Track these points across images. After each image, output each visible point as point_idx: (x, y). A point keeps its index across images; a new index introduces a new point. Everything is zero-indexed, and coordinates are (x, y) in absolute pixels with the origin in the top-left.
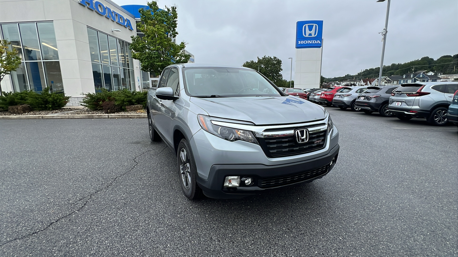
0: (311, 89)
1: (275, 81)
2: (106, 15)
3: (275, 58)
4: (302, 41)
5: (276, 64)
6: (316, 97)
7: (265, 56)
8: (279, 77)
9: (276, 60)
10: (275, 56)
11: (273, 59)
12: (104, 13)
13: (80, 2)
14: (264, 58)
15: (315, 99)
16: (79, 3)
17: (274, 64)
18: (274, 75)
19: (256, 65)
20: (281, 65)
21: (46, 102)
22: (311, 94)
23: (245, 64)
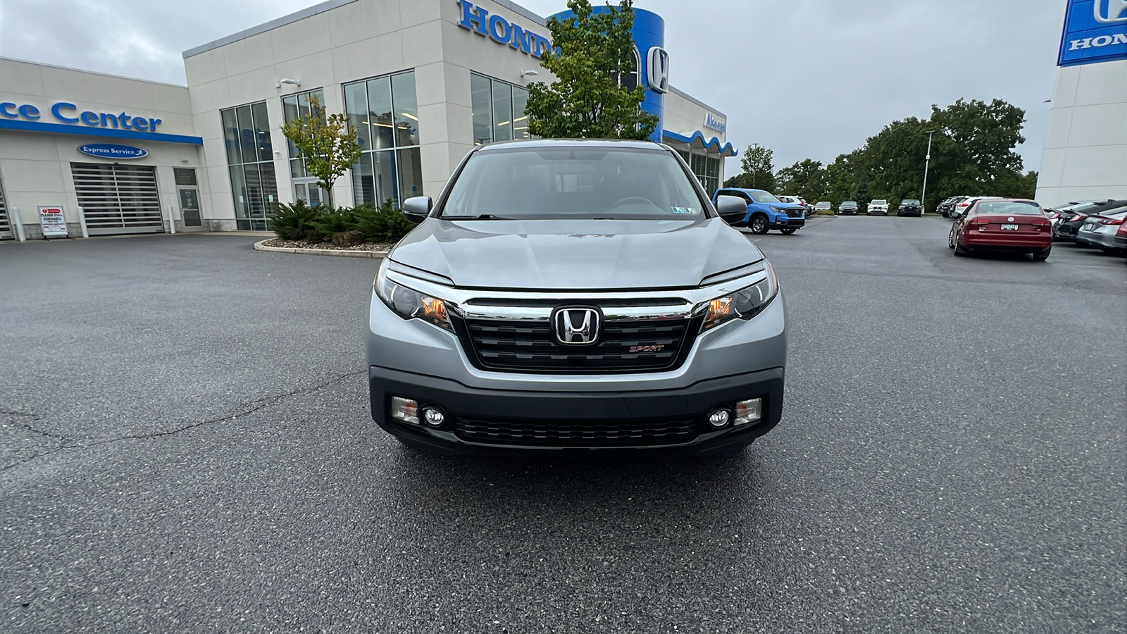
0: (1096, 204)
1: (992, 177)
2: (510, 42)
3: (998, 103)
4: (1087, 41)
5: (1002, 122)
6: (1108, 230)
7: (958, 102)
8: (1008, 166)
9: (1003, 111)
10: (998, 99)
11: (991, 107)
12: (508, 38)
13: (460, 23)
14: (954, 109)
15: (1100, 237)
16: (459, 26)
17: (994, 125)
18: (990, 158)
19: (924, 130)
20: (1021, 124)
21: (385, 227)
22: (1089, 219)
23: (888, 129)
